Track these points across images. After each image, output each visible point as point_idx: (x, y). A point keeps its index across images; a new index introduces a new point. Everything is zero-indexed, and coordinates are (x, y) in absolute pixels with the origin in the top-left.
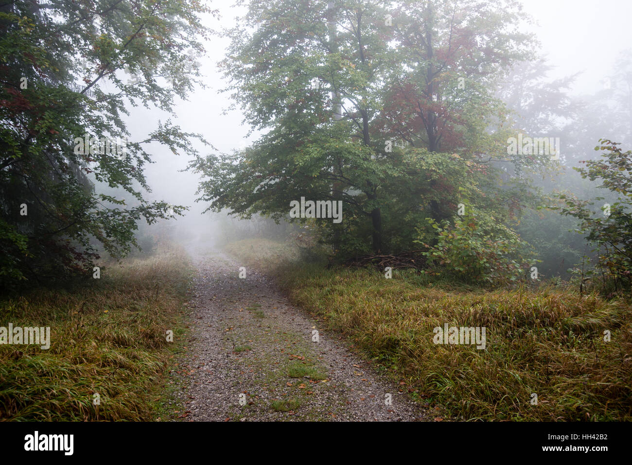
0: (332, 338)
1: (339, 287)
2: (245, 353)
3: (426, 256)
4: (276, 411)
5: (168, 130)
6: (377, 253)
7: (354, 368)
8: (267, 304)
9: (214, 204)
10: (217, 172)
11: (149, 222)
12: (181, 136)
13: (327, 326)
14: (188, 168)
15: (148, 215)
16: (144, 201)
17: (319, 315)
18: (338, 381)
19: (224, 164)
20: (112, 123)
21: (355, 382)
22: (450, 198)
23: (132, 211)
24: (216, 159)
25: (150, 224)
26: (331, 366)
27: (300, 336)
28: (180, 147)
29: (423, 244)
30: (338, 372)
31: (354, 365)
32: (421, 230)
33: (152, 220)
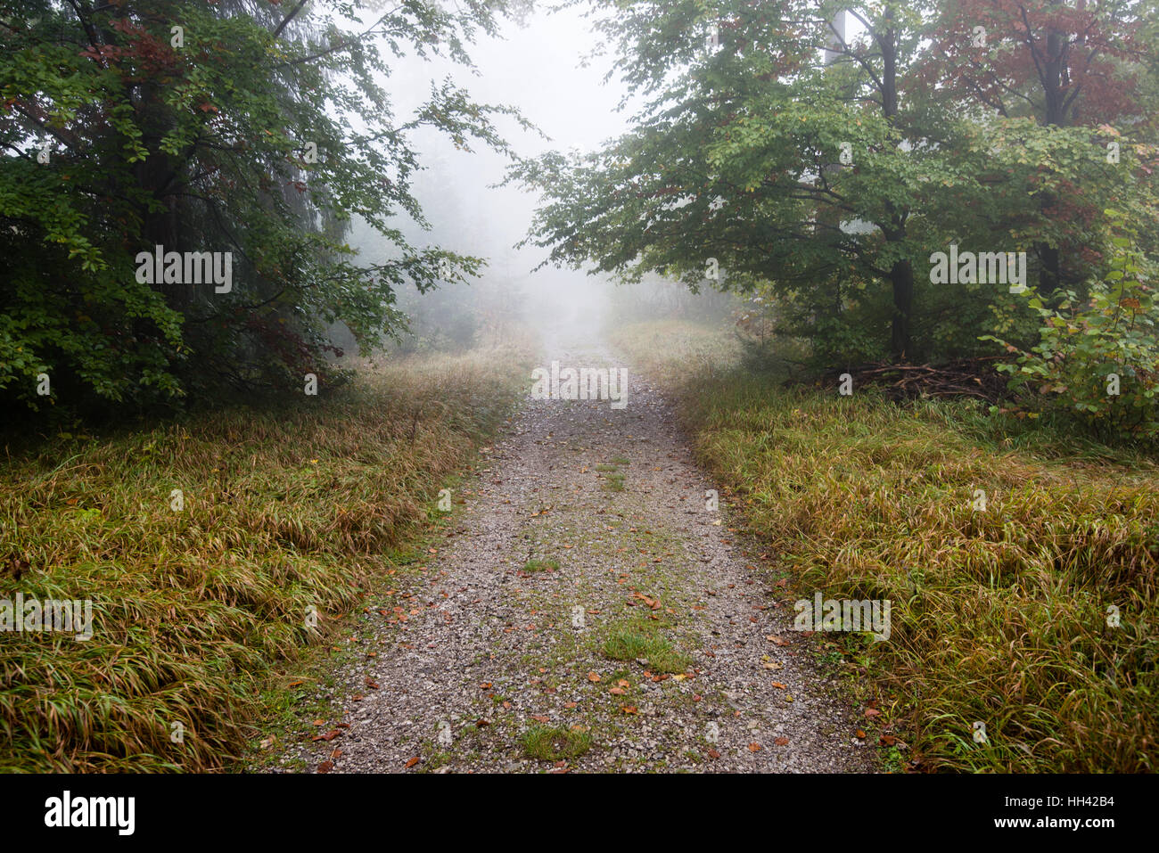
0: (747, 555)
1: (796, 434)
2: (543, 575)
3: (1006, 372)
4: (527, 757)
5: (449, 100)
6: (897, 359)
7: (767, 646)
8: (643, 460)
9: (556, 255)
10: (569, 187)
11: (422, 290)
12: (474, 111)
13: (745, 522)
14: (507, 181)
15: (419, 276)
16: (407, 247)
17: (741, 492)
18: (714, 681)
19: (579, 172)
20: (362, 93)
21: (754, 686)
22: (1086, 236)
23: (387, 267)
24: (561, 160)
25: (423, 293)
26: (714, 633)
27: (678, 543)
28: (478, 136)
29: (1003, 343)
30: (724, 655)
31: (769, 638)
32: (1005, 312)
33: (428, 285)
